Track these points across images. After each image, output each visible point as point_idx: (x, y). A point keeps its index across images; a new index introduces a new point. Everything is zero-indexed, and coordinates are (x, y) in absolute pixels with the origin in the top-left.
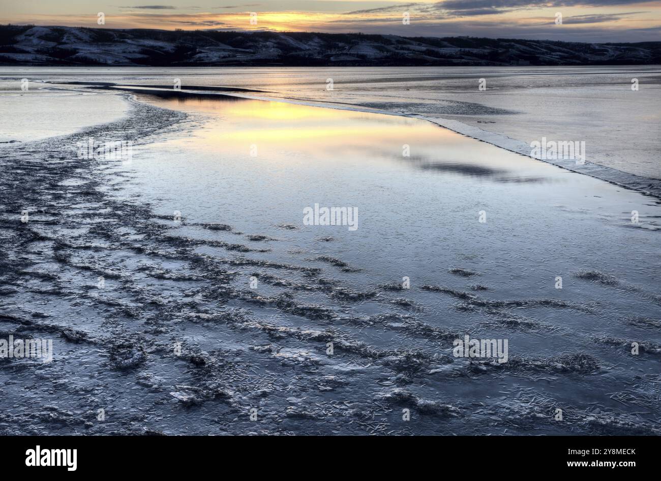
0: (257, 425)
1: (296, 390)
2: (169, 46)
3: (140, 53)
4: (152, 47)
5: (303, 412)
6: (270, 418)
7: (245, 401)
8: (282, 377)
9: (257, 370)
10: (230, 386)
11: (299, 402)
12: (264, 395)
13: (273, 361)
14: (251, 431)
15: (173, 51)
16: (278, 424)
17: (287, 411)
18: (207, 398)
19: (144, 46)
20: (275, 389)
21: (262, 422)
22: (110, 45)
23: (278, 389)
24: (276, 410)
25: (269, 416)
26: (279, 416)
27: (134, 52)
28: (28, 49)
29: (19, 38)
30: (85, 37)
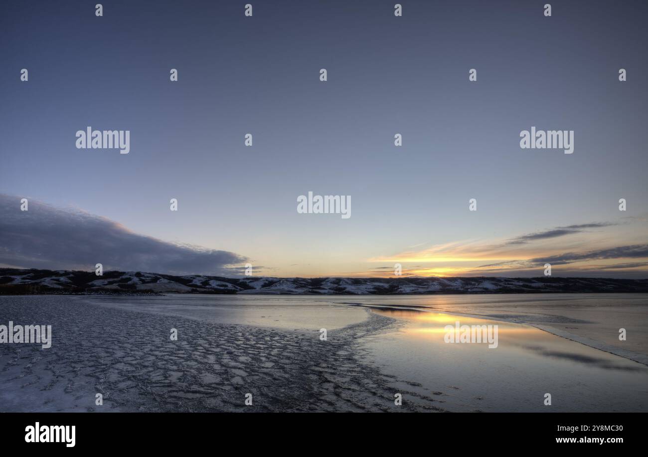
4: (379, 286)
15: (388, 288)
19: (375, 286)
22: (360, 286)
28: (326, 288)
29: (323, 283)
30: (350, 282)
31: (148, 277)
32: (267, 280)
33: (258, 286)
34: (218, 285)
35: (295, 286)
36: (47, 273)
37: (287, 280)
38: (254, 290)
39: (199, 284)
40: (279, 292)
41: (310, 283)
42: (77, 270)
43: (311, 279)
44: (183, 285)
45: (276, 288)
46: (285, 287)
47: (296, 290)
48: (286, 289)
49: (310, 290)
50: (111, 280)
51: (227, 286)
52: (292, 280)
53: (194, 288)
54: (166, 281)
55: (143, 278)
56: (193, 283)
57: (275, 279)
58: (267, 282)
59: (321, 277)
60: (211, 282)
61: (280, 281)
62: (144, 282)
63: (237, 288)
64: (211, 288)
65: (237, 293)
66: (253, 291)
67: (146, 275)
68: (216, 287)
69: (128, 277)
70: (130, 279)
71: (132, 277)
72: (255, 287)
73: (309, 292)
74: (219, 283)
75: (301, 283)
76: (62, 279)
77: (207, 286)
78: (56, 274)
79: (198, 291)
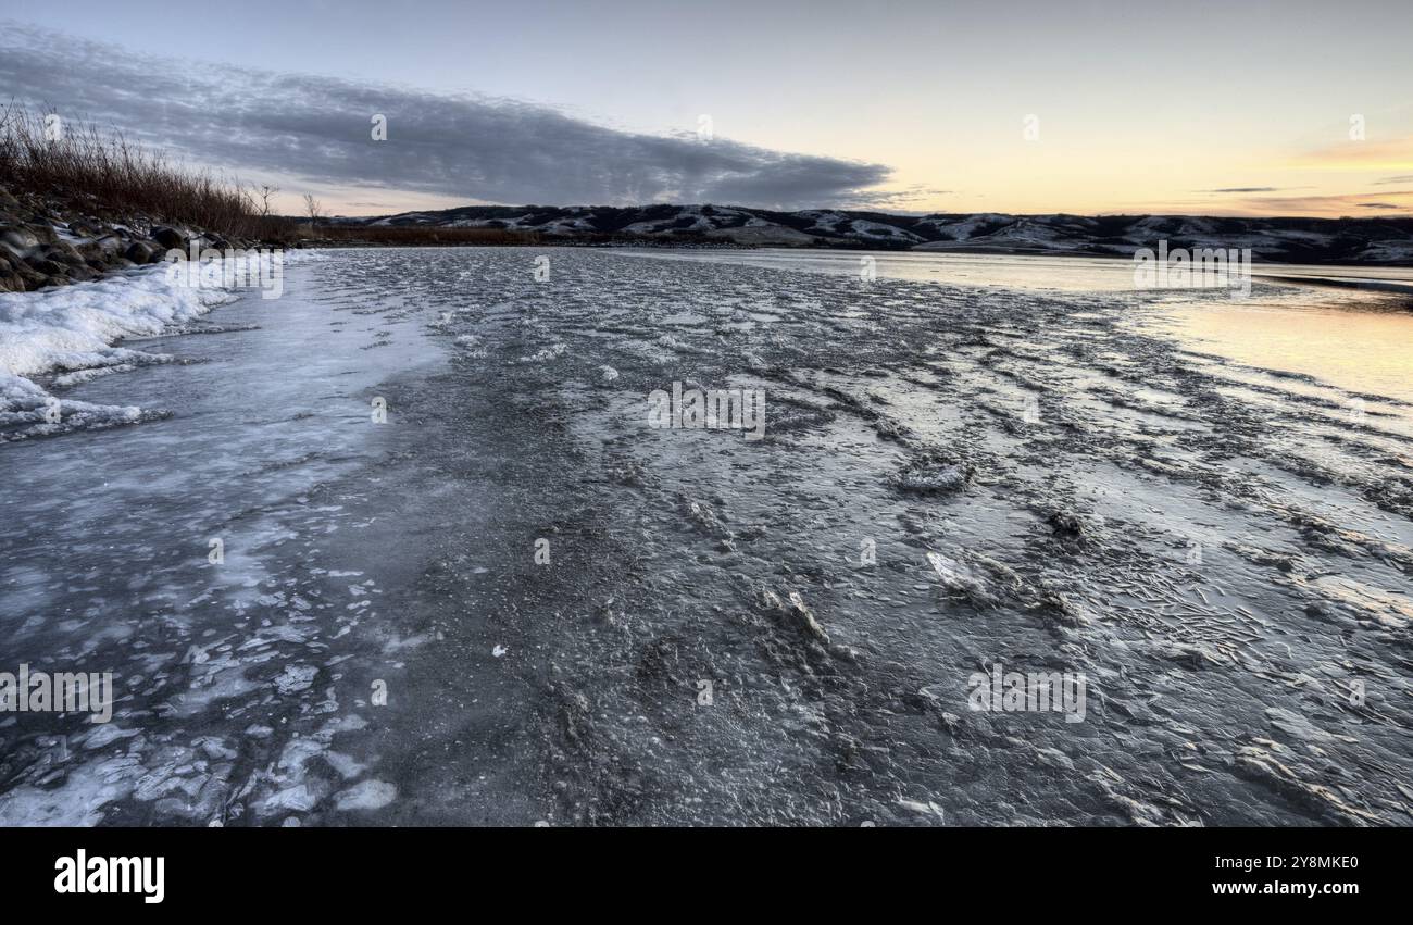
0: (1097, 741)
1: (1322, 697)
2: (1322, 239)
3: (1277, 247)
4: (1298, 240)
5: (1315, 788)
6: (1158, 739)
7: (1113, 652)
8: (1290, 641)
9: (1215, 596)
10: (1101, 599)
11: (1314, 742)
12: (1191, 662)
13: (1280, 592)
14: (1057, 747)
15: (1328, 246)
16: (1178, 776)
17: (1246, 749)
18: (1017, 600)
19: (1286, 238)
20: (1241, 663)
21: (1119, 736)
22: (1237, 238)
23: (1252, 667)
24: (1201, 724)
25: (1161, 732)
26: (1201, 751)
27: (1269, 246)
28: (1137, 241)
29: (1129, 229)
30: (1208, 228)
31: (725, 215)
32: (983, 221)
33: (961, 234)
34: (870, 231)
35: (1054, 234)
36: (553, 213)
37: (1034, 219)
38: (951, 242)
39: (829, 229)
40: (1010, 249)
41: (1094, 227)
42: (598, 206)
43: (1099, 219)
44: (796, 232)
45: (1005, 239)
46: (1028, 238)
47: (1056, 245)
48: (1030, 241)
49: (1092, 245)
50: (660, 222)
51: (889, 233)
52: (1048, 221)
53: (820, 238)
54: (762, 223)
55: (717, 218)
56: (818, 226)
57: (1003, 218)
58: (983, 225)
59: (1127, 214)
60: (855, 224)
61: (1016, 222)
62: (719, 225)
63: (912, 238)
64: (855, 237)
65: (913, 247)
66: (949, 244)
67: (723, 211)
68: (866, 235)
69: (690, 215)
70: (692, 221)
71: (696, 217)
72: (954, 236)
73: (1090, 249)
74: (872, 225)
75: (1069, 229)
76: (578, 222)
77: (848, 234)
78: (566, 213)
79: (829, 244)
